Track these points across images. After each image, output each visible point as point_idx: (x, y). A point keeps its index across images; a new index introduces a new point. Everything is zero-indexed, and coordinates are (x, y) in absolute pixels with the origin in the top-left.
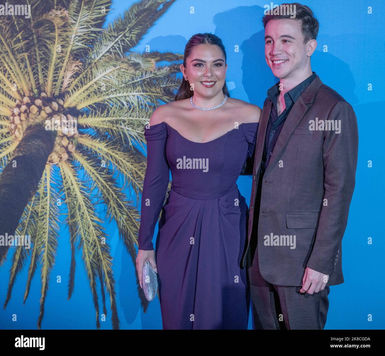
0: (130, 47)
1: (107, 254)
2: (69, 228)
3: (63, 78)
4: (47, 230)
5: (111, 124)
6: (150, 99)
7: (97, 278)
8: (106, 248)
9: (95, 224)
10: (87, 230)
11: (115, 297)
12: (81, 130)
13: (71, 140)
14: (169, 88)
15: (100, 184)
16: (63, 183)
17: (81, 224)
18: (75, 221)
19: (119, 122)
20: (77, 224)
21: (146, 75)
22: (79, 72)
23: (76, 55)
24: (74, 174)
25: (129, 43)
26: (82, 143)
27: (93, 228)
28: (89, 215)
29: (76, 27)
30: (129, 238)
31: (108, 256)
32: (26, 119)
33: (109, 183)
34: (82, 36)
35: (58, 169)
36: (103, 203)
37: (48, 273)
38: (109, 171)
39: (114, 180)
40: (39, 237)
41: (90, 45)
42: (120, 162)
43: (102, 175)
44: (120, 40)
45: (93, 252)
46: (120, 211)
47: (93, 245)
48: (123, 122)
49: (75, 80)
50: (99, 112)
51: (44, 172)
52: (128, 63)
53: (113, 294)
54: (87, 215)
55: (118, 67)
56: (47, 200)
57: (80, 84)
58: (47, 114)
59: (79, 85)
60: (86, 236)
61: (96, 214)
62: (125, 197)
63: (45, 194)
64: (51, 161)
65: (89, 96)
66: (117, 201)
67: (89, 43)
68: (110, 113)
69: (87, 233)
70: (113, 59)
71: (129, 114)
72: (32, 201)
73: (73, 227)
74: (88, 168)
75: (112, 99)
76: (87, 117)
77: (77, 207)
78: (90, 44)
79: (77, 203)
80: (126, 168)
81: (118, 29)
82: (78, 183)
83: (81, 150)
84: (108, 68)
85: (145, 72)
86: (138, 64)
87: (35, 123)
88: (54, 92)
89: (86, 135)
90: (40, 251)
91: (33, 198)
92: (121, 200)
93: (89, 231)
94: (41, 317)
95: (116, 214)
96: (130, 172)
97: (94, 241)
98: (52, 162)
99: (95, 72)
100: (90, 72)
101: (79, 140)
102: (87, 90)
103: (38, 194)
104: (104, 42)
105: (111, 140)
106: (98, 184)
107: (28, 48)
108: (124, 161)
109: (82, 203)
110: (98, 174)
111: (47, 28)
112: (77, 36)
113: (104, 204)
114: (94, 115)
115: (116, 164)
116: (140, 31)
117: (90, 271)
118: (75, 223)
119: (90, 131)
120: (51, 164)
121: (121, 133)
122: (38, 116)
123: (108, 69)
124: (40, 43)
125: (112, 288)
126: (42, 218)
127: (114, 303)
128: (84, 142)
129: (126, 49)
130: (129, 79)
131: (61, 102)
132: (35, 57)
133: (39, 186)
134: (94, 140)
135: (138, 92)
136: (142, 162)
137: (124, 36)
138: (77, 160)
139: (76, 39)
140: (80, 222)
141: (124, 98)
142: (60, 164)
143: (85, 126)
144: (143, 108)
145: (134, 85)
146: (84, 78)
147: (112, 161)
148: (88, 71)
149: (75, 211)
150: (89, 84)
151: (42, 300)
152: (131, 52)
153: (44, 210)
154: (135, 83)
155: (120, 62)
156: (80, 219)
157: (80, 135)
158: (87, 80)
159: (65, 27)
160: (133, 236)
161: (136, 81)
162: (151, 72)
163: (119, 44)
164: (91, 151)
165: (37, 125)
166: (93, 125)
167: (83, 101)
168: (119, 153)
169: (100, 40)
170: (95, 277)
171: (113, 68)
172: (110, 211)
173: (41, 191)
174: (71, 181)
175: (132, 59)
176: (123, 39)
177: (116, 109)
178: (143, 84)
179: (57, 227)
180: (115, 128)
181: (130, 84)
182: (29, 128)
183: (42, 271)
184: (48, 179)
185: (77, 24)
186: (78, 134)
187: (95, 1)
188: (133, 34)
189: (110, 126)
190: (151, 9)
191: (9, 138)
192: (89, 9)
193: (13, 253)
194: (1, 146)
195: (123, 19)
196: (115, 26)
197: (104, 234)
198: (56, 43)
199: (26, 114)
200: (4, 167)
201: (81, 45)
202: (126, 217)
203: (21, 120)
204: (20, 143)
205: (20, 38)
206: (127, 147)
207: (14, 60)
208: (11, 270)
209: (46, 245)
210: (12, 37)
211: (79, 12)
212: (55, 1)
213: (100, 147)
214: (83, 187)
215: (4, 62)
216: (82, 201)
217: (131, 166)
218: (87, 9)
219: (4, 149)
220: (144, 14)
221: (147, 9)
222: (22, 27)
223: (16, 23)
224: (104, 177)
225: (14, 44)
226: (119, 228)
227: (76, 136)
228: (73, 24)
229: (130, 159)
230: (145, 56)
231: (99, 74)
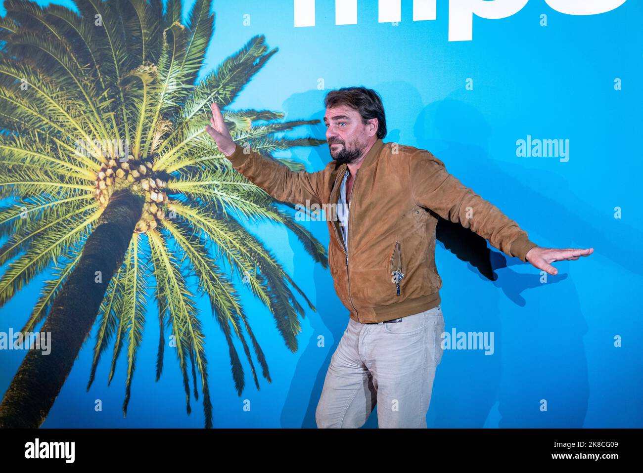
0: (224, 105)
1: (198, 331)
2: (158, 303)
3: (152, 139)
4: (134, 305)
5: (204, 189)
7: (188, 359)
8: (198, 325)
9: (185, 298)
10: (177, 304)
11: (208, 380)
12: (171, 196)
13: (161, 206)
14: (267, 150)
15: (191, 254)
16: (151, 253)
17: (170, 298)
18: (164, 295)
19: (212, 187)
20: (166, 298)
21: (242, 136)
22: (169, 133)
23: (166, 114)
24: (164, 244)
25: (222, 100)
26: (172, 210)
27: (184, 303)
28: (179, 289)
29: (166, 83)
30: (223, 314)
31: (200, 333)
32: (112, 183)
33: (200, 254)
34: (173, 94)
35: (146, 238)
36: (195, 275)
37: (135, 352)
38: (202, 240)
39: (206, 250)
40: (125, 312)
41: (181, 103)
42: (213, 230)
43: (194, 244)
44: (213, 97)
45: (183, 330)
46: (213, 284)
47: (183, 322)
48: (216, 186)
49: (164, 141)
50: (190, 176)
51: (131, 241)
53: (205, 375)
56: (134, 272)
57: (170, 145)
58: (135, 178)
59: (169, 147)
60: (176, 312)
61: (187, 287)
62: (218, 268)
63: (132, 266)
64: (139, 230)
65: (179, 158)
66: (209, 273)
67: (180, 101)
68: (202, 177)
69: (177, 309)
70: (205, 119)
71: (223, 178)
72: (118, 273)
73: (162, 302)
74: (179, 237)
75: (204, 162)
76: (178, 182)
77: (166, 280)
79: (166, 276)
80: (220, 237)
81: (211, 85)
82: (167, 253)
84: (201, 128)
85: (240, 132)
86: (233, 123)
87: (121, 188)
88: (141, 154)
89: (176, 201)
90: (126, 328)
91: (119, 270)
92: (213, 272)
93: (179, 306)
94: (127, 401)
95: (209, 288)
96: (224, 241)
97: (184, 317)
98: (140, 231)
99: (186, 133)
100: (180, 133)
101: (168, 206)
102: (177, 152)
103: (125, 265)
104: (196, 100)
105: (203, 207)
106: (189, 255)
107: (114, 107)
108: (217, 229)
109: (172, 275)
110: (190, 243)
111: (135, 85)
112: (167, 93)
113: (196, 277)
115: (209, 233)
116: (234, 87)
117: (181, 351)
118: (164, 297)
119: (180, 197)
120: (139, 232)
121: (214, 198)
122: (124, 180)
124: (127, 102)
125: (204, 369)
126: (129, 291)
127: (206, 386)
128: (174, 209)
131: (150, 165)
132: (121, 116)
133: (125, 257)
134: (185, 207)
136: (237, 231)
137: (218, 93)
138: (166, 228)
139: (166, 97)
140: (169, 296)
141: (218, 160)
142: (148, 233)
143: (175, 191)
146: (174, 139)
147: (204, 230)
148: (178, 132)
149: (165, 284)
150: (179, 146)
151: (128, 382)
152: (226, 110)
153: (130, 283)
156: (169, 293)
157: (169, 201)
158: (177, 142)
159: (154, 83)
160: (227, 312)
162: (247, 132)
164: (182, 219)
165: (124, 190)
166: (184, 190)
167: (173, 163)
168: (212, 220)
169: (192, 97)
170: (185, 357)
172: (202, 284)
173: (127, 262)
174: (160, 251)
175: (226, 118)
176: (216, 96)
177: (209, 172)
179: (145, 302)
180: (207, 194)
182: (115, 193)
183: (128, 350)
184: (136, 249)
185: (167, 81)
186: (168, 200)
187: (186, 56)
188: (227, 91)
189: (202, 191)
190: (247, 64)
191: (94, 205)
192: (180, 64)
193: (97, 330)
194: (85, 213)
195: (217, 75)
196: (208, 83)
197: (195, 310)
198: (144, 101)
199: (112, 178)
200: (88, 236)
201: (171, 103)
202: (219, 290)
203: (107, 185)
204: (105, 210)
205: (106, 96)
206: (221, 215)
207: (99, 121)
208: (95, 348)
209: (133, 321)
210: (97, 95)
211: (169, 67)
212: (144, 56)
213: (191, 214)
214: (173, 258)
215: (89, 122)
216: (172, 273)
217: (225, 235)
218: (177, 65)
219: (88, 216)
220: (239, 69)
221: (243, 64)
222: (107, 84)
223: (101, 80)
224: (196, 247)
225: (100, 103)
226: (212, 303)
227: (165, 202)
228: (162, 80)
229: (224, 227)
230: (240, 115)
231: (190, 134)
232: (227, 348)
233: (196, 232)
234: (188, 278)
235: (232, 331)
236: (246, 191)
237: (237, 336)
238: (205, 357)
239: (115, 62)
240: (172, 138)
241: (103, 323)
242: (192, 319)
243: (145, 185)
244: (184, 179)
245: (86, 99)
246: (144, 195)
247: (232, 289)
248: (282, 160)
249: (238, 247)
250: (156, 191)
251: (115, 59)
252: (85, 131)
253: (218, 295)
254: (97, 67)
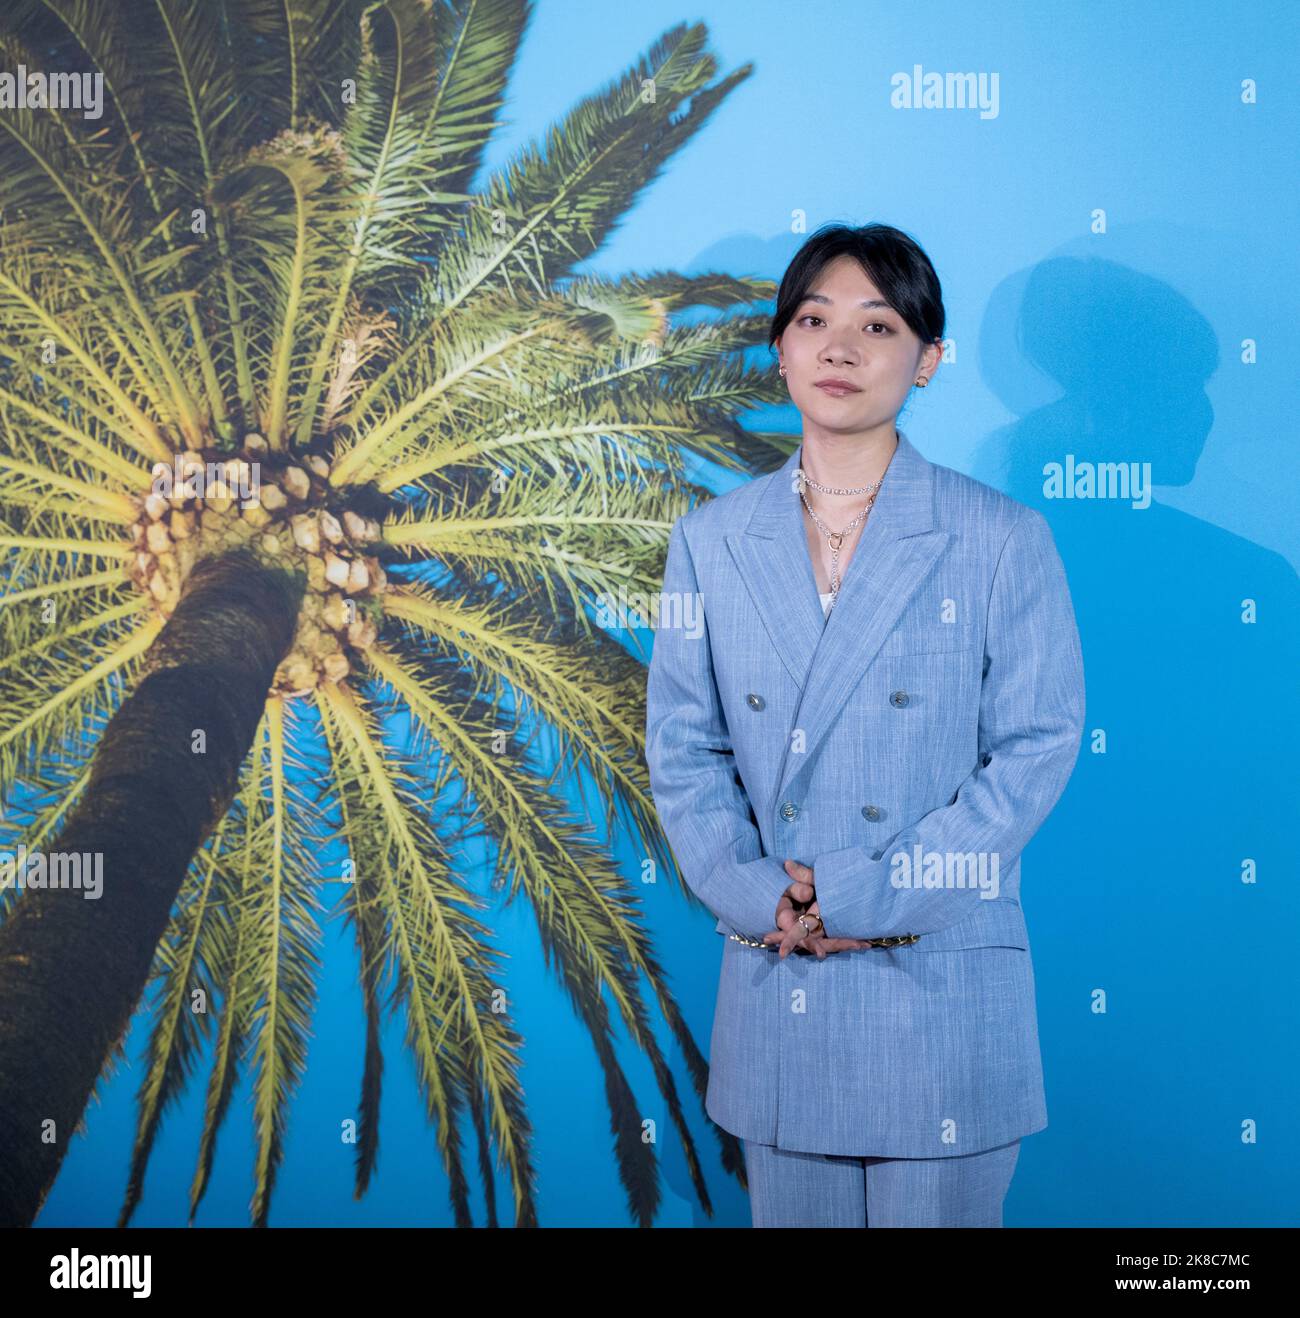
0: (574, 259)
1: (498, 1024)
2: (358, 933)
3: (327, 378)
4: (274, 942)
5: (508, 542)
6: (649, 445)
7: (465, 1117)
9: (452, 913)
10: (424, 935)
11: (532, 1186)
12: (396, 568)
13: (361, 604)
14: (721, 407)
15: (468, 765)
16: (331, 764)
17: (400, 915)
18: (379, 904)
19: (538, 535)
20: (384, 916)
21: (635, 360)
22: (387, 356)
23: (373, 292)
24: (374, 732)
25: (566, 244)
26: (401, 615)
27: (446, 930)
28: (430, 881)
29: (372, 190)
30: (580, 962)
31: (502, 1030)
32: (192, 531)
33: (501, 761)
34: (396, 223)
35: (311, 715)
36: (481, 833)
37: (280, 1101)
38: (503, 716)
39: (521, 749)
40: (244, 968)
41: (423, 255)
42: (541, 680)
43: (477, 730)
44: (535, 234)
45: (447, 1020)
46: (547, 862)
47: (447, 992)
48: (550, 533)
49: (369, 385)
50: (461, 499)
51: (262, 726)
52: (567, 317)
53: (525, 1171)
54: (424, 880)
55: (529, 333)
56: (271, 831)
57: (390, 398)
58: (270, 512)
59: (385, 404)
60: (420, 959)
61: (456, 875)
62: (562, 809)
63: (266, 809)
64: (286, 687)
65: (423, 440)
66: (534, 825)
67: (420, 247)
68: (502, 504)
69: (423, 949)
70: (510, 307)
71: (573, 503)
72: (216, 834)
73: (369, 928)
74: (424, 708)
75: (508, 451)
76: (418, 520)
77: (385, 854)
78: (425, 251)
79: (383, 839)
80: (566, 702)
81: (528, 194)
82: (387, 763)
83: (398, 640)
84: (494, 337)
85: (629, 347)
86: (604, 319)
87: (225, 547)
88: (292, 430)
89: (413, 585)
90: (249, 1020)
91: (222, 825)
92: (548, 823)
93: (429, 939)
95: (531, 876)
97: (450, 978)
98: (291, 690)
99: (444, 355)
100: (424, 356)
101: (387, 604)
102: (415, 419)
103: (241, 809)
104: (477, 244)
105: (508, 604)
106: (462, 766)
107: (195, 272)
108: (557, 677)
109: (404, 837)
110: (463, 726)
111: (265, 199)
112: (375, 223)
113: (487, 838)
114: (444, 513)
115: (528, 691)
116: (607, 199)
117: (438, 1092)
118: (379, 914)
119: (426, 571)
120: (287, 695)
121: (545, 573)
122: (234, 519)
123: (492, 341)
124: (240, 255)
125: (521, 1150)
126: (256, 895)
127: (528, 1207)
128: (409, 611)
129: (557, 267)
130: (570, 375)
131: (320, 467)
132: (220, 304)
133: (241, 780)
134: (446, 604)
135: (605, 421)
136: (624, 680)
137: (551, 217)
138: (381, 679)
139: (374, 235)
140: (396, 908)
141: (553, 444)
142: (319, 697)
143: (409, 553)
144: (623, 482)
145: (590, 399)
146: (403, 376)
147: (513, 680)
148: (417, 352)
149: (379, 866)
150: (422, 399)
151: (260, 1203)
152: (577, 276)
153: (260, 867)
154: (595, 389)
155: (535, 315)
156: (395, 897)
157: (391, 587)
158: (414, 385)
159: (333, 190)
160: (595, 953)
161: (595, 381)
162: (652, 347)
163: (531, 250)
164: (435, 645)
165: (234, 553)
166: (439, 548)
167: (401, 459)
168: (537, 647)
169: (462, 236)
170: (455, 1111)
171: (510, 338)
172: (508, 864)
173: (249, 797)
174: (362, 755)
175: (581, 302)
176: (545, 228)
177: (525, 486)
178: (622, 393)
179: (312, 929)
180: (521, 558)
181: (576, 394)
182: (203, 565)
183: (257, 1095)
184: (277, 754)
185: (375, 182)
186: (384, 584)
187: (440, 95)
188: (584, 210)
189: (502, 549)
190: (649, 119)
191: (131, 607)
192: (418, 124)
193: (148, 1032)
194: (101, 635)
195: (545, 159)
196: (516, 184)
197: (485, 951)
198: (299, 249)
199: (191, 515)
200: (111, 712)
201: (391, 255)
202: (566, 883)
203: (172, 539)
204: (169, 624)
205: (167, 236)
206: (567, 628)
207: (143, 320)
208: (142, 1094)
209: (272, 998)
210: (136, 233)
211: (383, 134)
212: (294, 99)
213: (466, 628)
214: (404, 777)
215: (108, 328)
216: (404, 830)
217: (585, 696)
218: (410, 126)
219: (111, 646)
220: (622, 138)
221: (633, 119)
222: (171, 196)
223: (149, 182)
224: (484, 740)
225: (146, 261)
226: (543, 928)
227: (378, 590)
228: (359, 180)
229: (578, 669)
230: (627, 290)
231: (457, 360)
232: (596, 1077)
233: (482, 690)
234: (459, 844)
235: (615, 1020)
236: (653, 544)
237: (632, 1035)
238: (522, 1109)
239: (197, 122)
240: (392, 373)
241: (169, 1006)
242: (475, 984)
243: (306, 533)
244: (440, 511)
245: (97, 248)
246: (302, 567)
247: (612, 876)
248: (774, 439)
249: (630, 737)
250: (345, 553)
251: (194, 111)
252: (96, 356)
253: (562, 900)
254: (134, 139)
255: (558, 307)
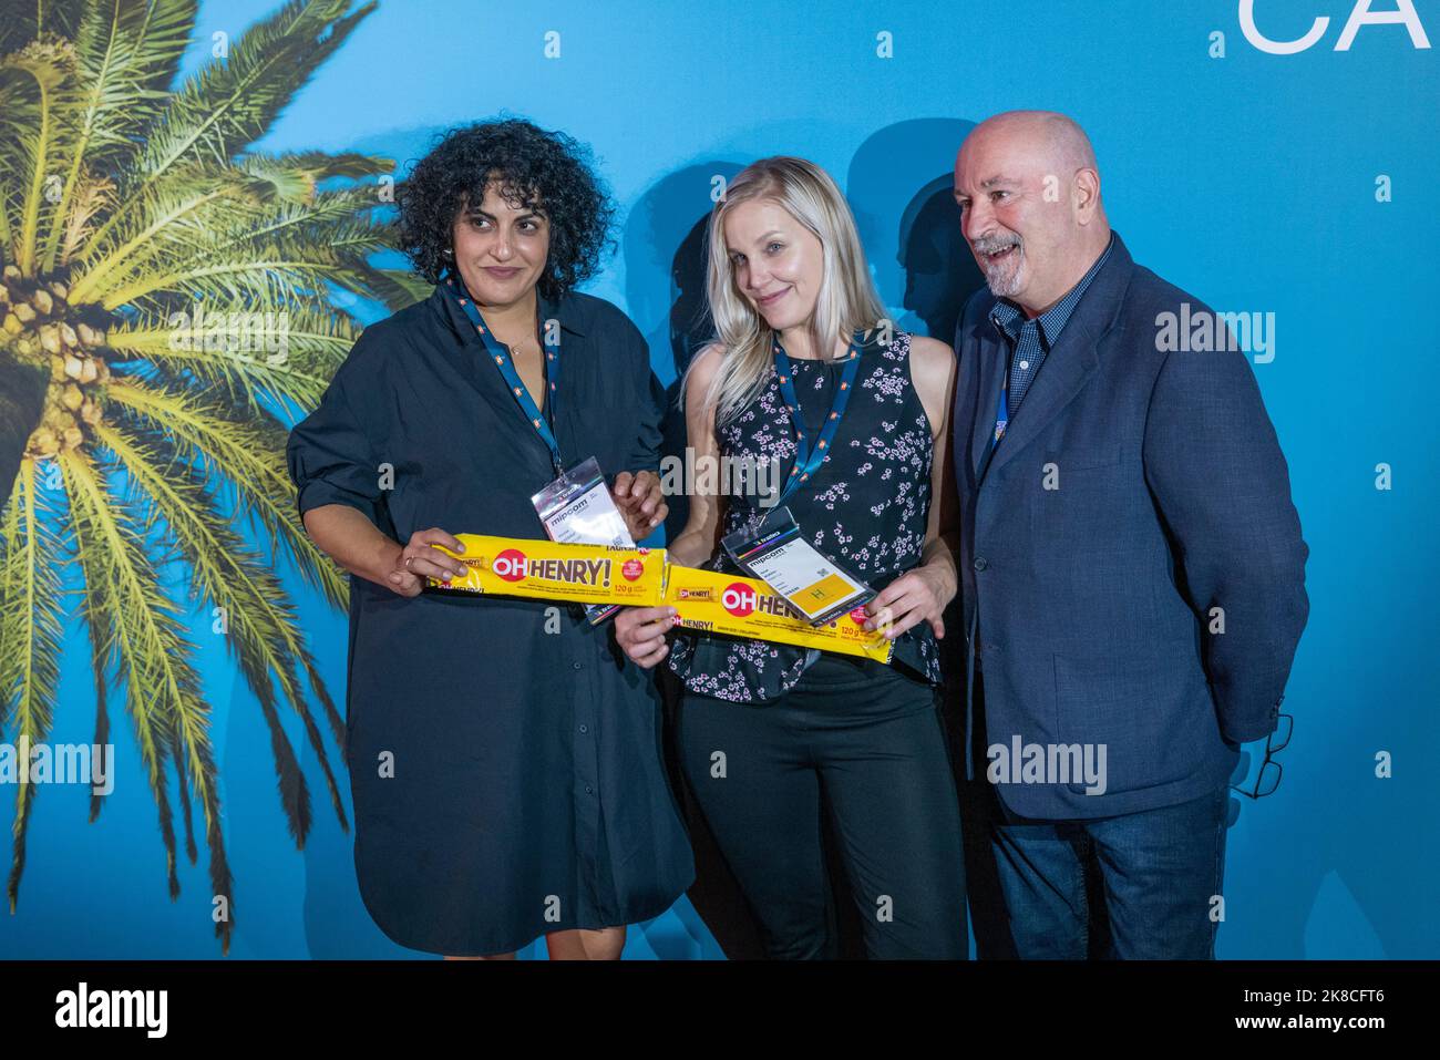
0: (247, 141)
1: (193, 696)
2: (90, 631)
3: (65, 225)
4: (29, 637)
6: (302, 278)
7: (170, 763)
8: (191, 681)
9: (159, 616)
10: (139, 632)
11: (219, 812)
12: (117, 365)
13: (90, 391)
14: (355, 251)
15: (171, 510)
16: (69, 508)
17: (121, 618)
18: (106, 610)
20: (110, 618)
21: (291, 216)
22: (109, 210)
23: (98, 163)
24: (101, 485)
25: (242, 130)
26: (121, 400)
27: (155, 629)
28: (143, 593)
29: (98, 88)
30: (254, 653)
31: (196, 700)
33: (194, 506)
34: (116, 112)
36: (180, 559)
38: (196, 474)
39: (209, 497)
40: (7, 656)
41: (135, 135)
42: (224, 448)
43: (177, 483)
44: (219, 122)
45: (156, 694)
46: (228, 579)
47: (156, 673)
49: (96, 230)
50: (164, 315)
51: (18, 480)
52: (242, 183)
53: (213, 802)
54: (139, 592)
55: (214, 195)
56: (26, 556)
57: (113, 243)
58: (23, 323)
59: (108, 245)
60: (136, 650)
61: (162, 589)
62: (239, 541)
63: (22, 540)
64: (36, 451)
65: (136, 272)
66: (219, 553)
67: (133, 130)
69: (138, 642)
70: (200, 174)
73: (99, 626)
74: (138, 467)
75: (198, 280)
76: (133, 330)
77: (110, 573)
78: (137, 133)
79: (108, 563)
80: (242, 464)
81: (213, 92)
82: (111, 507)
83: (118, 418)
84: (188, 197)
85: (287, 206)
86: (269, 185)
88: (39, 264)
89: (128, 379)
90: (11, 694)
92: (229, 551)
93: (143, 635)
95: (217, 590)
96: (252, 475)
97: (158, 663)
98: (40, 454)
99: (152, 209)
100: (137, 210)
101: (111, 391)
102: (131, 256)
103: (3, 540)
104: (176, 129)
105: (198, 392)
106: (166, 510)
108: (235, 446)
109: (124, 561)
110: (165, 481)
111: (18, 93)
112: (100, 112)
113: (185, 563)
114: (152, 325)
115: (214, 455)
116: (271, 97)
117: (150, 745)
118: (106, 617)
119: (138, 368)
120: (36, 458)
121: (226, 370)
123: (188, 200)
125: (210, 787)
126: (15, 603)
127: (216, 827)
128: (127, 397)
129: (234, 146)
130: (244, 226)
131: (60, 290)
134: (153, 392)
135: (270, 260)
137: (230, 110)
138: (106, 446)
139: (100, 120)
140: (118, 613)
141: (232, 276)
142: (61, 459)
143: (126, 355)
144: (284, 304)
145: (259, 243)
146: (122, 225)
147: (203, 448)
148: (131, 208)
149: (106, 582)
150: (135, 242)
151: (19, 827)
152: (250, 153)
153: (18, 583)
154: (262, 236)
155: (218, 182)
156: (118, 604)
157: (113, 379)
158: (129, 231)
159: (69, 87)
160: (264, 646)
161: (263, 230)
163: (215, 134)
164: (146, 421)
166: (149, 351)
167: (120, 285)
168: (221, 424)
169: (165, 123)
170: (162, 759)
171: (199, 199)
172: (200, 581)
173: (9, 531)
174: (92, 501)
175: (252, 173)
176: (226, 118)
177: (211, 306)
178: (283, 239)
179: (56, 628)
180: (209, 358)
181: (249, 239)
184: (30, 500)
185: (100, 82)
186: (108, 377)
187: (148, 18)
188: (253, 106)
190: (301, 39)
192: (132, 39)
195: (226, 66)
196: (204, 85)
197: (184, 644)
198: (44, 130)
201: (113, 136)
202: (243, 595)
206: (243, 410)
209: (28, 678)
211: (106, 47)
212: (40, 19)
213: (168, 410)
214: (124, 517)
216: (124, 556)
217: (256, 460)
218: (126, 41)
220: (282, 53)
221: (290, 39)
224: (182, 491)
227: (103, 382)
228: (88, 80)
229: (252, 440)
230: (285, 163)
231: (162, 214)
232: (267, 734)
233: (180, 455)
234: (164, 567)
235: (278, 693)
236: (305, 350)
237: (291, 704)
238: (210, 756)
240: (113, 223)
242: (177, 667)
243: (50, 339)
244: (149, 324)
246: (47, 364)
247: (276, 590)
248: (393, 274)
249: (288, 489)
250: (79, 354)
253: (239, 607)
255: (235, 176)
